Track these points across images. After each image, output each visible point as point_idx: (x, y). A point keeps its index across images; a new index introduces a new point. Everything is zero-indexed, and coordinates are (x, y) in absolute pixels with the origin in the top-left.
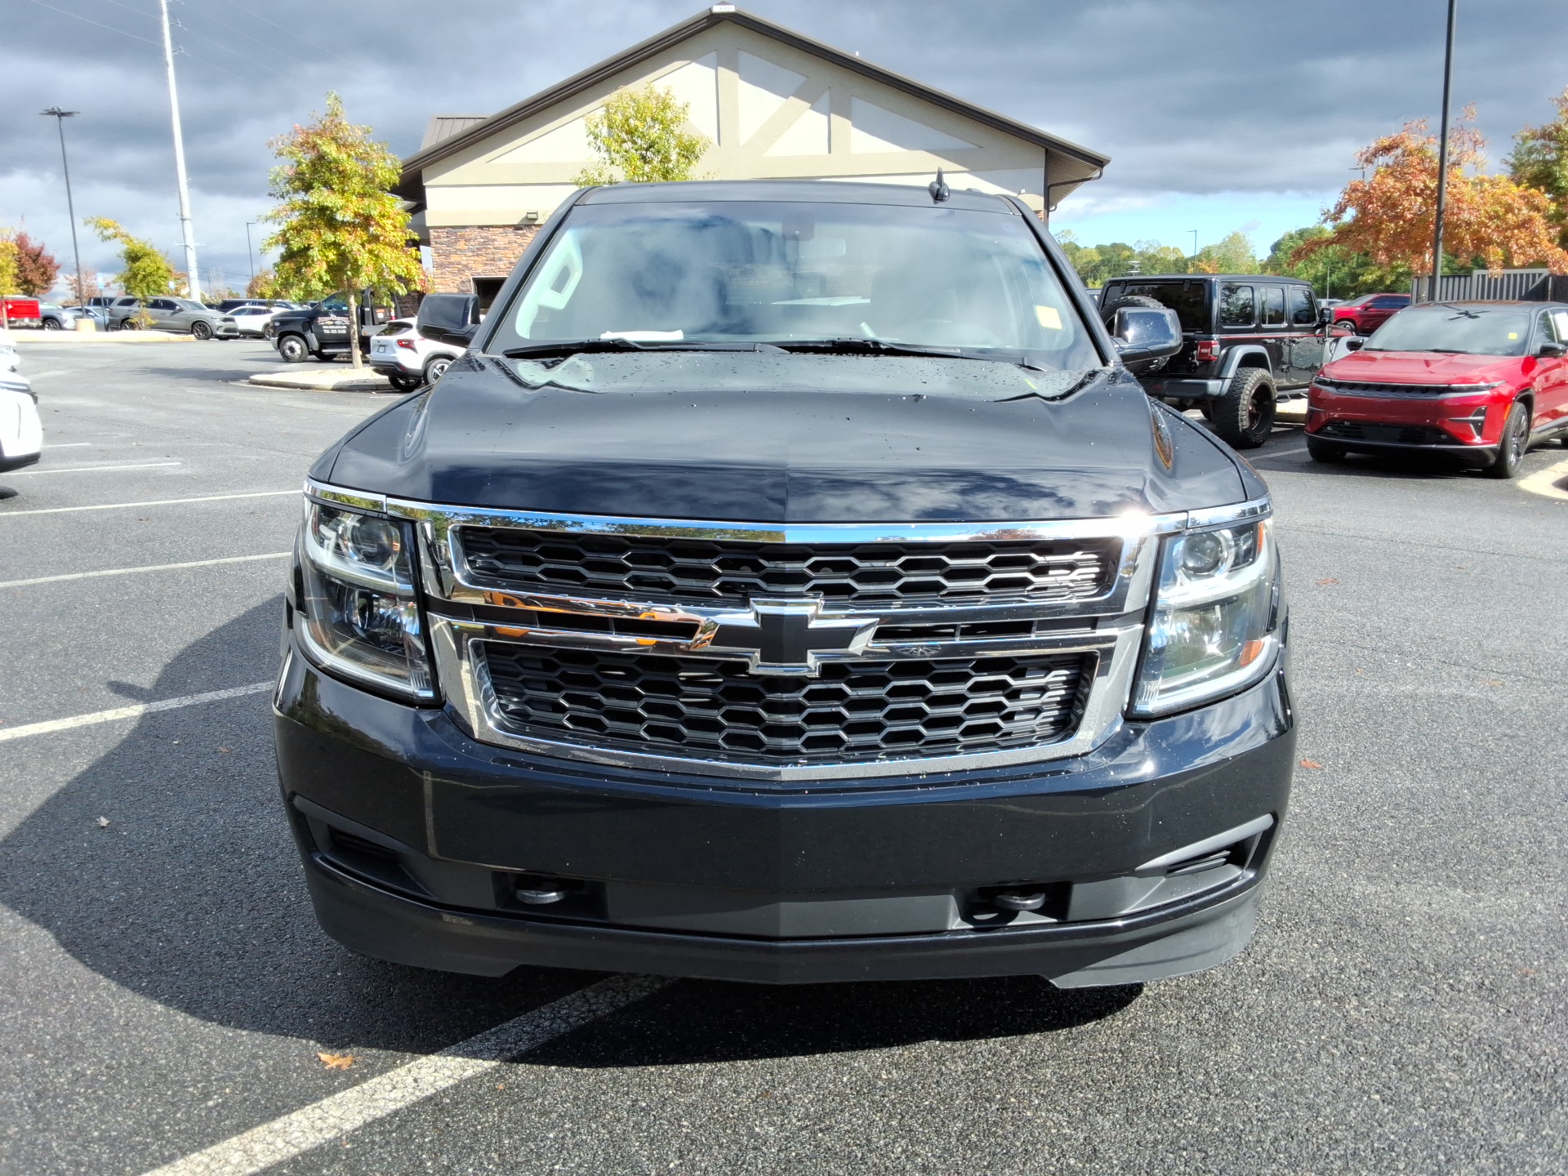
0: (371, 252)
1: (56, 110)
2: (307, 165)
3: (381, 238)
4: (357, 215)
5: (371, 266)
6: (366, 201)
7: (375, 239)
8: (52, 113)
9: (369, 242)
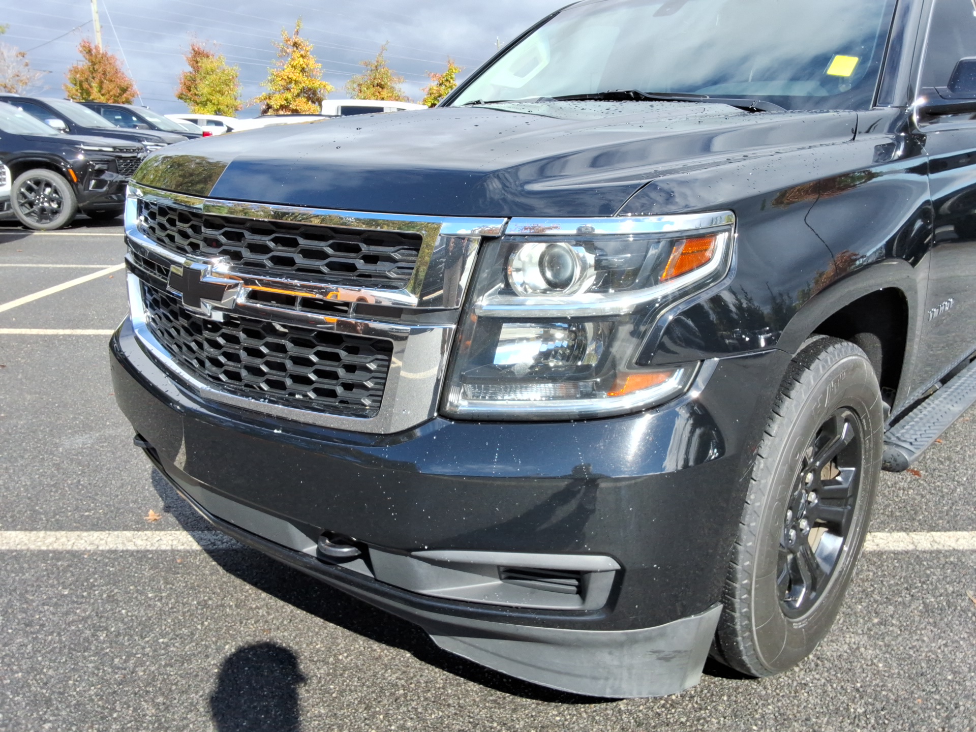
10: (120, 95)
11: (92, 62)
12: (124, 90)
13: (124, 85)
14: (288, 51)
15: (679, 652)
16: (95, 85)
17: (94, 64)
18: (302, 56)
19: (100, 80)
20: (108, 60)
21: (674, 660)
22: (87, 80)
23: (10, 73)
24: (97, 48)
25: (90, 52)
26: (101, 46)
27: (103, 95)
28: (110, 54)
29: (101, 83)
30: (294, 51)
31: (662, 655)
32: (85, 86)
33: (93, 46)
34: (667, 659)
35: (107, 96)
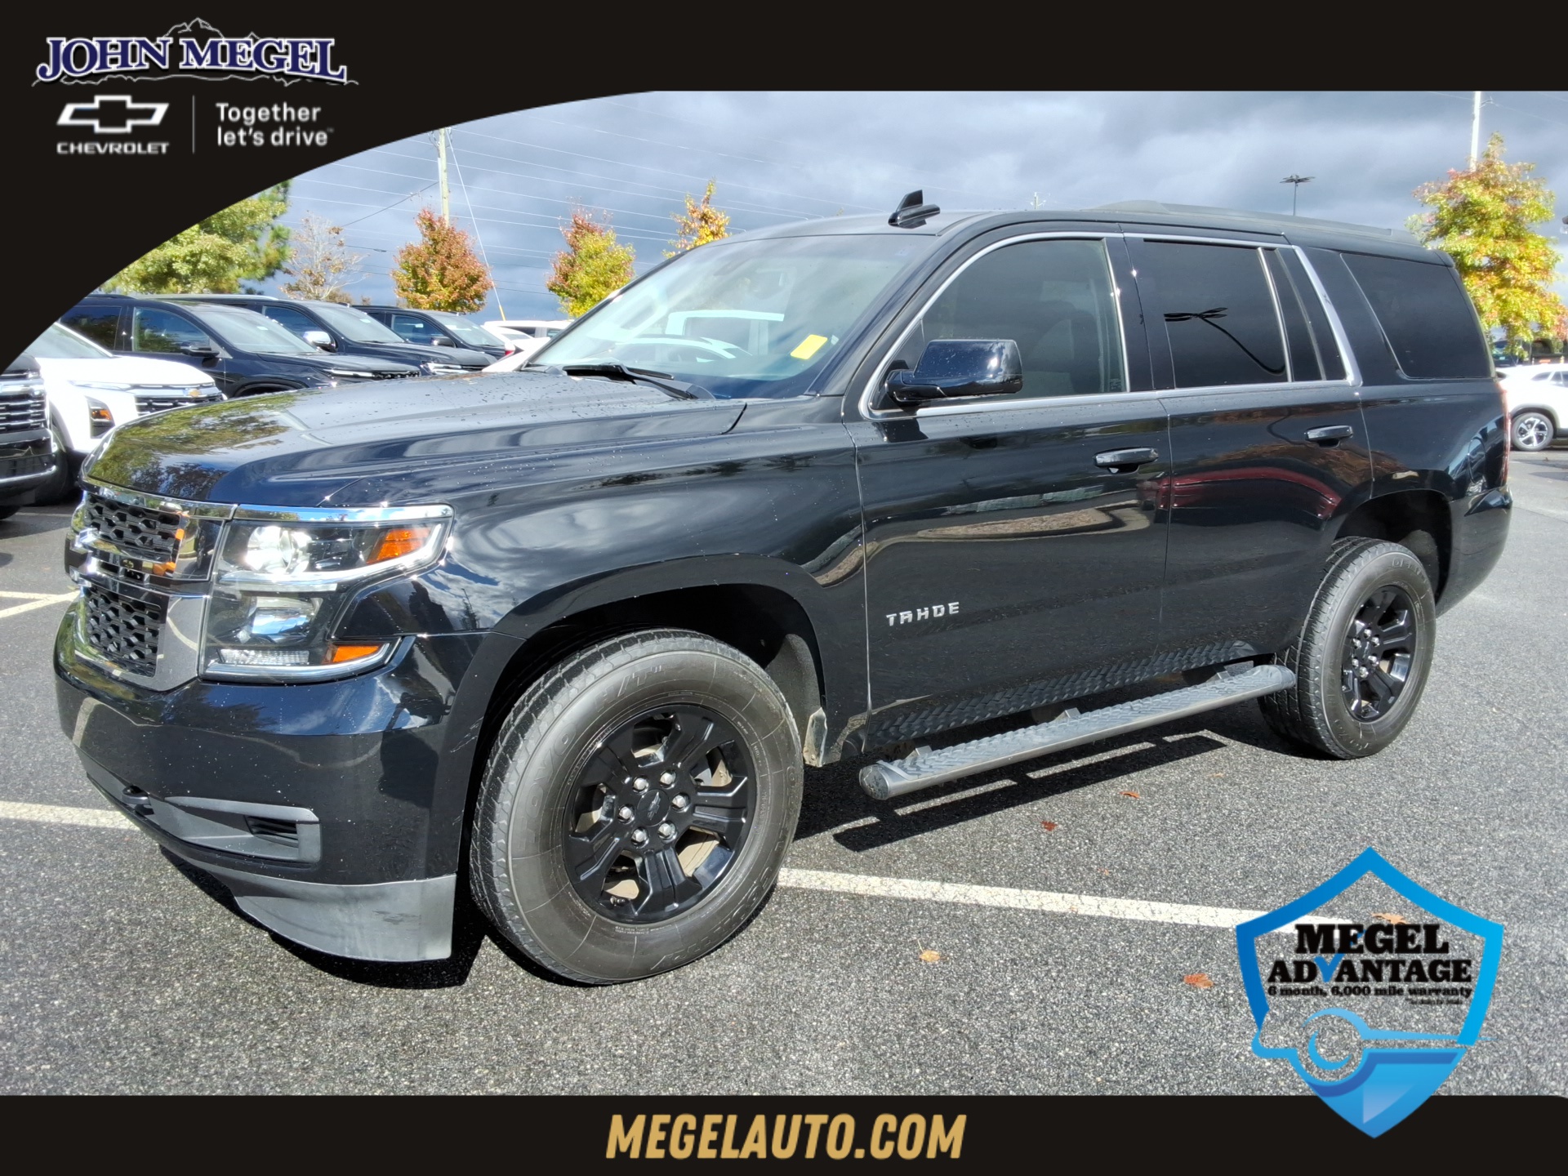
0: (1499, 297)
1: (1294, 177)
2: (1448, 210)
3: (1513, 282)
4: (1493, 258)
5: (1495, 312)
6: (1502, 243)
7: (1505, 283)
8: (1291, 180)
9: (1501, 287)
10: (468, 286)
11: (434, 240)
12: (474, 280)
13: (474, 273)
14: (693, 226)
15: (407, 916)
16: (434, 271)
17: (436, 242)
18: (712, 233)
19: (442, 264)
20: (454, 237)
21: (401, 923)
22: (424, 265)
23: (319, 255)
24: (441, 220)
25: (431, 226)
26: (447, 218)
27: (444, 286)
28: (458, 230)
29: (444, 269)
30: (702, 227)
31: (388, 917)
32: (421, 272)
33: (435, 219)
34: (394, 921)
35: (451, 289)
